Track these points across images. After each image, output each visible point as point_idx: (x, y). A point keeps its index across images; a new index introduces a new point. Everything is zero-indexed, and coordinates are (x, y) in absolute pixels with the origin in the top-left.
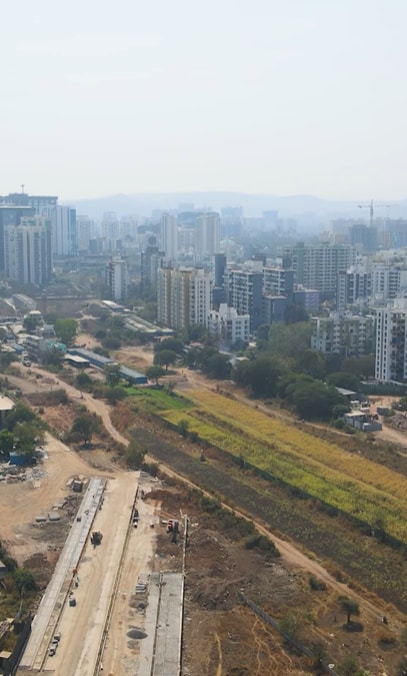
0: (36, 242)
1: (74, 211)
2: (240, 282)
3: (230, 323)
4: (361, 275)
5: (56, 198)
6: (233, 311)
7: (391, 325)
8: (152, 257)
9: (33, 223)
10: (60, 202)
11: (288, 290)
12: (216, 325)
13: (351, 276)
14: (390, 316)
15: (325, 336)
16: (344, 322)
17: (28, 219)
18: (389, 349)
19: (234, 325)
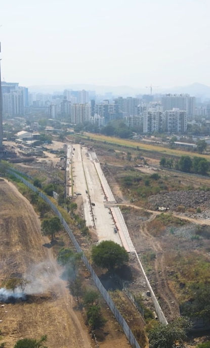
0: (19, 99)
1: (27, 89)
2: (100, 108)
3: (98, 119)
4: (142, 107)
5: (18, 84)
6: (99, 116)
7: (147, 115)
8: (66, 104)
9: (16, 92)
10: (19, 85)
11: (117, 112)
12: (93, 121)
13: (139, 108)
14: (147, 113)
15: (128, 122)
16: (134, 118)
17: (13, 90)
18: (147, 123)
19: (99, 120)
